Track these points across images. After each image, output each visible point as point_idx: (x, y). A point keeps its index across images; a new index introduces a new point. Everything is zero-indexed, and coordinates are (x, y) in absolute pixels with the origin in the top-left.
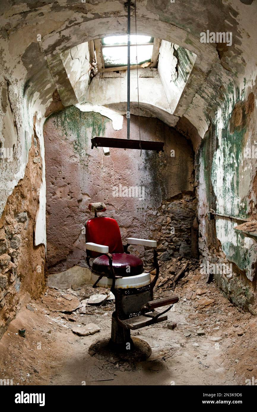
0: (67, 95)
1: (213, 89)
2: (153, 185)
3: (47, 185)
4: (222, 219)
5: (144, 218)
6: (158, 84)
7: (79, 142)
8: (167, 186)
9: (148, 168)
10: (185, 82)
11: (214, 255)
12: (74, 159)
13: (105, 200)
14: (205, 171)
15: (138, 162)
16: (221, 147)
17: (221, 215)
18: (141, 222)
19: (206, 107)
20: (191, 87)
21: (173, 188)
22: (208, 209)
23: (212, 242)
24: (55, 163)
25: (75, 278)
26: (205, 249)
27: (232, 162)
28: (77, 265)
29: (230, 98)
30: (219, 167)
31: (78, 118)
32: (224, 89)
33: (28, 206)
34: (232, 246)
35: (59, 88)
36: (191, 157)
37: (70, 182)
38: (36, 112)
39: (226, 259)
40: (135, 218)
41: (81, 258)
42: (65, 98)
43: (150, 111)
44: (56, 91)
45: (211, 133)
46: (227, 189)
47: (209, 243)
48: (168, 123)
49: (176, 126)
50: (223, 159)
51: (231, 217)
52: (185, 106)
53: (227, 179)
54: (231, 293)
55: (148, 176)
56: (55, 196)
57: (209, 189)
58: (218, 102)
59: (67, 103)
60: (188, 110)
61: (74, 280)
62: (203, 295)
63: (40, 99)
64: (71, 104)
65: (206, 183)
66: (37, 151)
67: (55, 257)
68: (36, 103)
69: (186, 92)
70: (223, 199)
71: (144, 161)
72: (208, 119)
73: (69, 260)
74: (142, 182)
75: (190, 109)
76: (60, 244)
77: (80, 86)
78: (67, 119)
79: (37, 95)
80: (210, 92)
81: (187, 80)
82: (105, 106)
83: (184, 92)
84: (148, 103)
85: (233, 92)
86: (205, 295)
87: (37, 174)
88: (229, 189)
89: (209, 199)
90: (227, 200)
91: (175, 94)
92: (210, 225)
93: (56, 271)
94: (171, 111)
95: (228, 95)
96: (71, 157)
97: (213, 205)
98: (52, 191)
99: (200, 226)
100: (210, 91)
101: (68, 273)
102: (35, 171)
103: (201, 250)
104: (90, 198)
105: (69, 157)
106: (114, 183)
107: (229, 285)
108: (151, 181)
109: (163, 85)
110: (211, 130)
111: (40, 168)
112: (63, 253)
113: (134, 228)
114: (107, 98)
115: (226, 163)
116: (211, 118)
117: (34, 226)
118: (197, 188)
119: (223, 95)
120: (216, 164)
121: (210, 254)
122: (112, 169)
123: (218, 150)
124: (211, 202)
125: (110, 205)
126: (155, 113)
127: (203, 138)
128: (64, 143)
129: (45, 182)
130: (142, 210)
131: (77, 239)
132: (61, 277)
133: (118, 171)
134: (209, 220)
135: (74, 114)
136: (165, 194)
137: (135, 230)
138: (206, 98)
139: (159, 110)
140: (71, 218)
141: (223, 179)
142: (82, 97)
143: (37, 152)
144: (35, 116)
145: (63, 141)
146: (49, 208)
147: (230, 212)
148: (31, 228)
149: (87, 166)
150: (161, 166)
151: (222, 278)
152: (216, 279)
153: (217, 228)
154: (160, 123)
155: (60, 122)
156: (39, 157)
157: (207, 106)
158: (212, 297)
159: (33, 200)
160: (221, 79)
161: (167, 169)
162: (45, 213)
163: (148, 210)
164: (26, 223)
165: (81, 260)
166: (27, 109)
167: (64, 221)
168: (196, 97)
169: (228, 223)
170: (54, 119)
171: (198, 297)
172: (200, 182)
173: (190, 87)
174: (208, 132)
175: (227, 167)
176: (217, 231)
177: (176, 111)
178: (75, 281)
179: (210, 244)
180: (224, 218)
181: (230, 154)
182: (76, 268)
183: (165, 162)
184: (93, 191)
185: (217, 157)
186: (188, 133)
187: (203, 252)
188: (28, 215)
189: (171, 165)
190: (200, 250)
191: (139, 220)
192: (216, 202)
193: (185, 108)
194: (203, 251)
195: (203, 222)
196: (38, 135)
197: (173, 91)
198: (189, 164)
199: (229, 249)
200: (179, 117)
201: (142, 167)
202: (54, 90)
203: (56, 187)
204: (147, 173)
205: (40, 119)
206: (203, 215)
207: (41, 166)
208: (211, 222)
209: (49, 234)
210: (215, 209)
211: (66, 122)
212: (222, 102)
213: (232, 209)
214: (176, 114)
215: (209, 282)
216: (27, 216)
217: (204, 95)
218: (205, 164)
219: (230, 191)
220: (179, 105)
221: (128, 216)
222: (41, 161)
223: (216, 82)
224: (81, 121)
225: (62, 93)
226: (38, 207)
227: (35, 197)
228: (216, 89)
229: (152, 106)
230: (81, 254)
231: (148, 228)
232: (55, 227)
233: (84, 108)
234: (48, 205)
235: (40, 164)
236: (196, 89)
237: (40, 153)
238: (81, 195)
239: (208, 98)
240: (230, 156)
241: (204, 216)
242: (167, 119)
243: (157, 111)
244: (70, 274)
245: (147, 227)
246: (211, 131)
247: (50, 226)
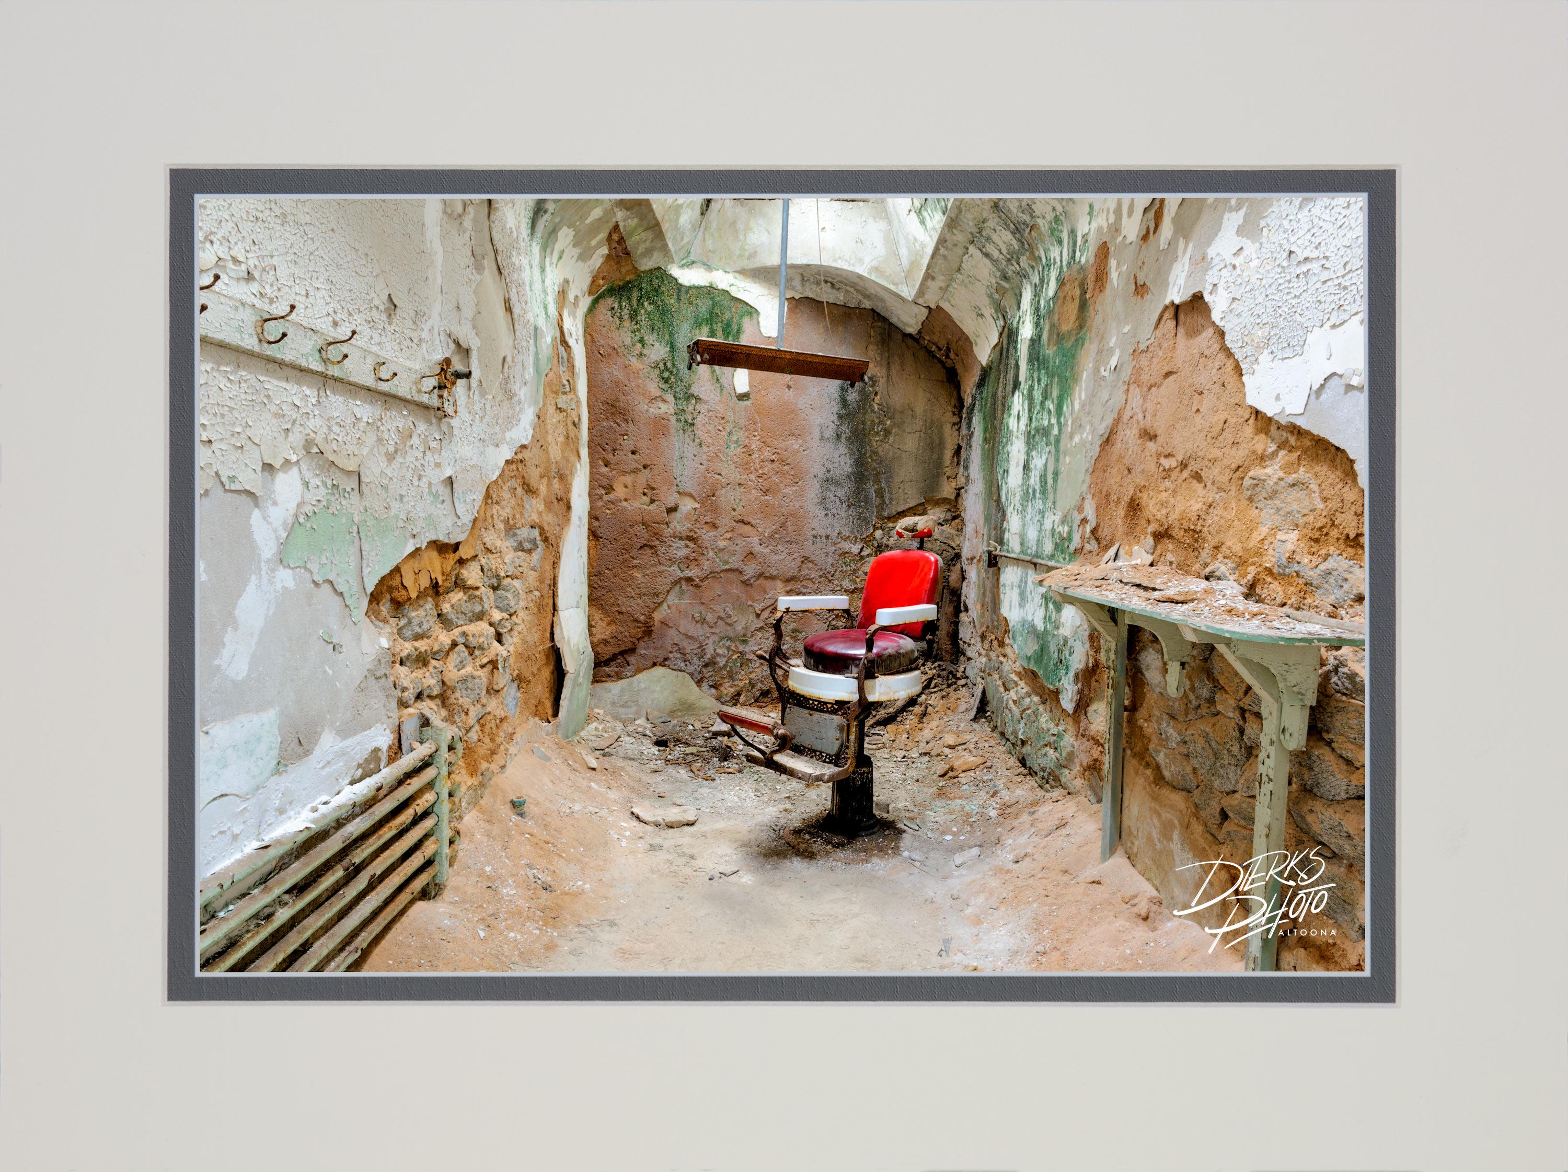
0: (645, 241)
1: (1012, 233)
2: (855, 479)
3: (592, 467)
4: (1014, 565)
5: (830, 560)
6: (877, 220)
7: (673, 365)
8: (888, 482)
9: (844, 436)
10: (944, 214)
11: (993, 655)
12: (661, 404)
13: (734, 510)
14: (983, 449)
15: (819, 421)
16: (1024, 387)
17: (1012, 555)
18: (821, 569)
19: (994, 281)
20: (959, 228)
21: (904, 490)
22: (985, 543)
23: (990, 624)
24: (612, 414)
25: (656, 695)
26: (973, 641)
27: (1046, 423)
28: (660, 665)
29: (1055, 259)
30: (1017, 437)
31: (672, 301)
32: (1040, 234)
33: (540, 513)
34: (1033, 630)
35: (624, 220)
36: (954, 414)
37: (649, 463)
38: (567, 281)
39: (1018, 664)
40: (806, 559)
41: (670, 649)
42: (641, 249)
43: (857, 291)
44: (616, 227)
45: (1004, 352)
46: (1031, 491)
47: (982, 625)
48: (900, 325)
49: (919, 332)
50: (1027, 415)
51: (1035, 560)
52: (942, 278)
53: (1032, 466)
54: (1023, 743)
55: (843, 457)
56: (612, 496)
57: (991, 493)
58: (1024, 269)
59: (644, 260)
60: (951, 289)
61: (652, 700)
62: (960, 748)
63: (574, 246)
64: (656, 266)
65: (984, 478)
66: (568, 381)
67: (609, 642)
68: (564, 257)
69: (946, 241)
70: (1020, 516)
71: (835, 418)
72: (1000, 316)
73: (643, 652)
74: (829, 471)
75: (956, 286)
76: (620, 613)
77: (678, 219)
78: (646, 304)
79: (565, 236)
80: (1005, 243)
81: (949, 207)
82: (742, 272)
83: (942, 241)
84: (850, 269)
85: (1060, 242)
86: (964, 747)
87: (567, 437)
88: (1034, 491)
89: (987, 519)
90: (1028, 517)
91: (918, 247)
92: (987, 582)
93: (609, 676)
94: (908, 292)
95: (1049, 250)
96: (653, 399)
97: (996, 533)
98: (605, 482)
99: (964, 584)
100: (1004, 238)
101: (640, 682)
102: (561, 429)
103: (965, 642)
104: (697, 506)
105: (647, 401)
106: (757, 471)
107: (1022, 725)
108: (850, 470)
109: (890, 223)
110: (1005, 342)
111: (574, 424)
112: (627, 634)
113: (804, 583)
114: (747, 254)
115: (1033, 426)
116: (1006, 312)
117: (555, 564)
118: (963, 491)
119: (1038, 249)
120: (1011, 427)
121: (983, 652)
122: (755, 436)
123: (1017, 392)
124: (992, 526)
125: (745, 524)
126: (867, 297)
127: (984, 364)
128: (637, 364)
129: (588, 460)
130: (824, 540)
131: (662, 602)
132: (622, 690)
133: (769, 440)
134: (986, 571)
135: (663, 292)
136: (884, 501)
137: (806, 587)
138: (996, 257)
139: (878, 289)
140: (648, 551)
141: (1024, 467)
142: (683, 247)
143: (566, 383)
144: (563, 291)
145: (634, 360)
146: (596, 524)
147: (1034, 548)
148: (548, 567)
149: (692, 424)
150: (878, 433)
151: (1007, 708)
152: (993, 712)
153: (1001, 589)
154: (880, 324)
155: (626, 311)
156: (571, 396)
157: (998, 280)
158: (981, 752)
159: (555, 501)
160: (1033, 206)
161: (891, 440)
162: (586, 534)
163: (840, 540)
164: (536, 556)
165: (671, 652)
166: (539, 271)
167: (633, 558)
168: (971, 256)
169: (1027, 574)
170: (610, 301)
171: (947, 751)
172: (972, 476)
173: (956, 228)
174: (998, 349)
175: (1034, 436)
176: (1002, 596)
177: (921, 292)
178: (655, 702)
179: (984, 629)
180: (1020, 563)
181: (1042, 404)
182: (659, 671)
183: (888, 422)
184: (704, 487)
185: (1014, 412)
186: (948, 349)
187: (968, 649)
188: (541, 534)
189: (904, 431)
190: (961, 643)
191: (816, 565)
192: (1005, 523)
193: (943, 285)
194: (969, 645)
195: (973, 574)
196: (571, 342)
197: (915, 239)
198: (948, 430)
199: (1026, 640)
200: (929, 308)
201: (830, 433)
202: (611, 225)
203: (614, 472)
204: (843, 449)
205: (576, 297)
206: (972, 559)
207: (576, 420)
208: (990, 575)
209: (595, 588)
210: (1001, 541)
211: (643, 311)
212: (1033, 267)
213: (1038, 540)
214: (920, 301)
215: (975, 719)
216: (538, 538)
217: (990, 248)
218: (985, 430)
219: (1038, 495)
220: (929, 276)
221: (789, 554)
222: (578, 406)
223: (1020, 215)
224: (678, 311)
225: (631, 234)
226: (568, 520)
227: (561, 493)
228: (1020, 233)
229: (860, 277)
230: (672, 640)
231: (837, 585)
232: (610, 570)
233: (688, 277)
234: (593, 517)
235: (574, 414)
236: (971, 233)
237: (574, 386)
238: (676, 495)
239: (1001, 256)
240: (1043, 409)
241: (975, 561)
242: (899, 312)
243: (873, 292)
244: (643, 685)
245: (836, 582)
246: (1005, 346)
247: (598, 569)
